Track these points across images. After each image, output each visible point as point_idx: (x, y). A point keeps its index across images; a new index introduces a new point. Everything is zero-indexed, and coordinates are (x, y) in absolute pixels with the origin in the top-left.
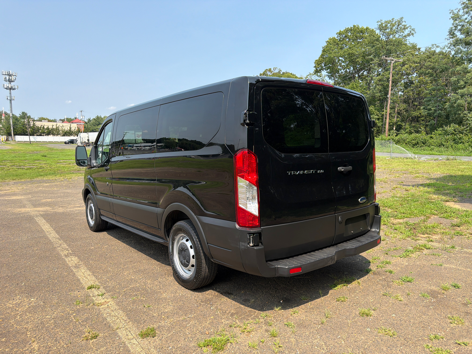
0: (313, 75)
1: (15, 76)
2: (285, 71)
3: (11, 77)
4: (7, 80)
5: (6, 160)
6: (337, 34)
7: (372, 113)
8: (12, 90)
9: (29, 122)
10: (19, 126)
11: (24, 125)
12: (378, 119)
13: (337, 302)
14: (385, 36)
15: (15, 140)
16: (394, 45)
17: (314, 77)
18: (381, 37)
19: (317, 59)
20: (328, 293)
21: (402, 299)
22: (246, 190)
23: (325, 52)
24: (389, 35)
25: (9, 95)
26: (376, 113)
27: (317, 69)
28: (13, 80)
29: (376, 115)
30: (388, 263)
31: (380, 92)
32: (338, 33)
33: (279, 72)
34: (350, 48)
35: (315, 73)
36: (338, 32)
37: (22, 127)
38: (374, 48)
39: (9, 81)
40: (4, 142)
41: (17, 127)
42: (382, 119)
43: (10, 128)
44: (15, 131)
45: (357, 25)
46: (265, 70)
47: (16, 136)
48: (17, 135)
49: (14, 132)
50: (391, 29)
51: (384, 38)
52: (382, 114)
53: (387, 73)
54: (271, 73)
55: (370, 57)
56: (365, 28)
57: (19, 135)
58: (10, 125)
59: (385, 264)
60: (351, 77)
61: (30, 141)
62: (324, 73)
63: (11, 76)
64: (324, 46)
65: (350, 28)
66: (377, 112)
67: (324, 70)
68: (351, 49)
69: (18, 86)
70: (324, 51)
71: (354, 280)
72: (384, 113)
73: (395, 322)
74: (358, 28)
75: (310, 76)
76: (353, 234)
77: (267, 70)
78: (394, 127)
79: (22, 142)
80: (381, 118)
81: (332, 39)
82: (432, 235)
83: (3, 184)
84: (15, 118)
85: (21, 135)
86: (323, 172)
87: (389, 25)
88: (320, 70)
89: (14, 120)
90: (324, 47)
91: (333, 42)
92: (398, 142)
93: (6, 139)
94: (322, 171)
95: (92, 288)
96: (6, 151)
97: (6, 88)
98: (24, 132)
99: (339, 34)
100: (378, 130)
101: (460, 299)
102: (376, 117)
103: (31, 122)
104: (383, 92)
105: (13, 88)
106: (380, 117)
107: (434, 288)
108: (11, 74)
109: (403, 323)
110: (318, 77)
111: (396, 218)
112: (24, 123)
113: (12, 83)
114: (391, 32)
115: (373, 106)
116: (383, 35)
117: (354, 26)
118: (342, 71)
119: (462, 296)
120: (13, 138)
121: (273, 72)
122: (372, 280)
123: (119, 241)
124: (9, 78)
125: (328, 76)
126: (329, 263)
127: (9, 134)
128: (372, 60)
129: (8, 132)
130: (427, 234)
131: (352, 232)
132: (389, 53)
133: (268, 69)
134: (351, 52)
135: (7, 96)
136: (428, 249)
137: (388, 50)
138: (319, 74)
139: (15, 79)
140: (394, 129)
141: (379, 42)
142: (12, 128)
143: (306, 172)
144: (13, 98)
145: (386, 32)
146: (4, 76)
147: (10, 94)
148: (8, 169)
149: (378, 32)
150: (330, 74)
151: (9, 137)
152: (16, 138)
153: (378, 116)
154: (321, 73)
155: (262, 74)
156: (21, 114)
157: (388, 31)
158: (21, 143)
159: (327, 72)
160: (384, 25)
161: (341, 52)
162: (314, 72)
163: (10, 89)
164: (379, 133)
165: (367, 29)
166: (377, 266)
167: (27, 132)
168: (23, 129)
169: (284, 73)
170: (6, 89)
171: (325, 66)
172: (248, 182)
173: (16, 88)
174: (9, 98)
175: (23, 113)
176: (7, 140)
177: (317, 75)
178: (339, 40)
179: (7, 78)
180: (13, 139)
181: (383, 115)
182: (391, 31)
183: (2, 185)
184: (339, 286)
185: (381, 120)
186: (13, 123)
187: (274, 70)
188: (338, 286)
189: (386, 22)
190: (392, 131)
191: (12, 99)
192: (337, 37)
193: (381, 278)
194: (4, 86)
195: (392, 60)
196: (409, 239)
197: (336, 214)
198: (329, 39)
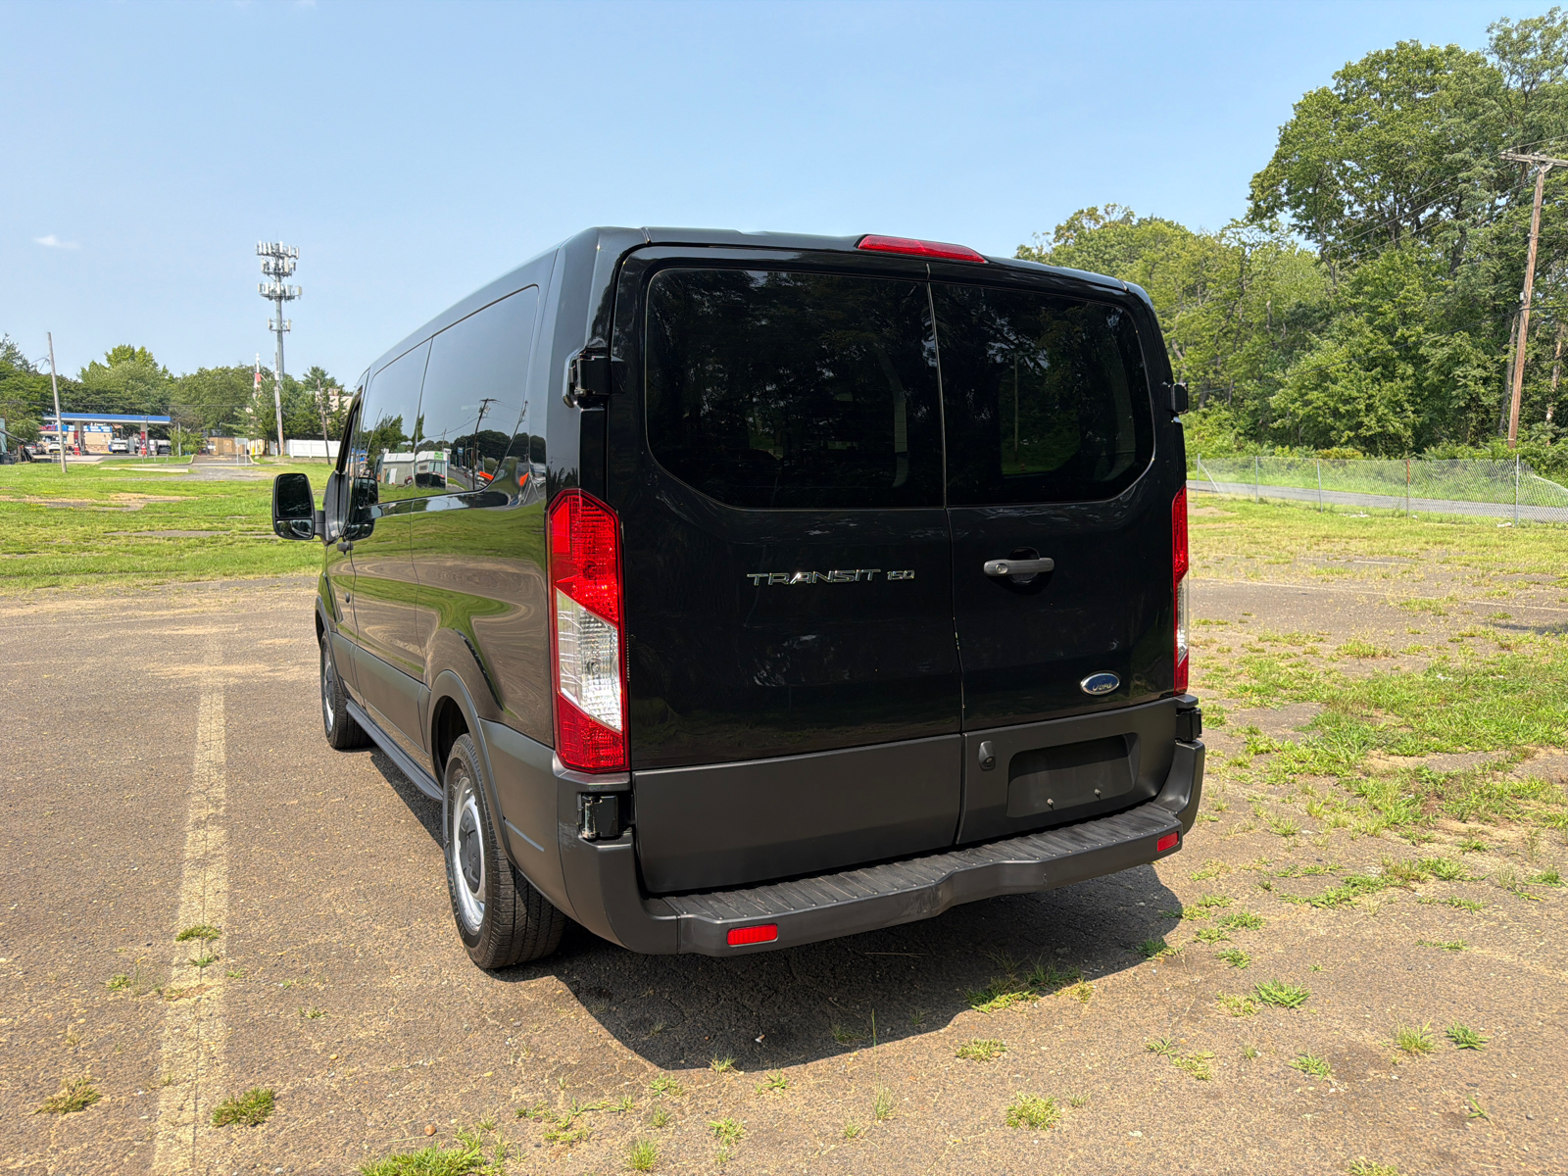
0: (1246, 226)
1: (292, 259)
2: (1147, 216)
3: (281, 261)
4: (271, 270)
5: (236, 515)
6: (1334, 78)
7: (1461, 359)
8: (283, 301)
9: (328, 398)
10: (301, 410)
11: (313, 407)
12: (1486, 381)
13: (958, 1060)
14: (1519, 74)
15: (286, 455)
16: (1554, 107)
17: (1249, 234)
18: (1506, 80)
19: (1262, 168)
20: (950, 1021)
21: (1213, 1070)
22: (580, 639)
23: (1290, 142)
24: (1535, 70)
25: (275, 316)
26: (1477, 358)
27: (1257, 206)
28: (287, 270)
29: (1479, 366)
30: (1246, 925)
31: (1496, 282)
32: (1337, 73)
33: (1127, 219)
34: (1383, 124)
35: (1252, 221)
36: (1341, 68)
37: (307, 413)
38: (1474, 122)
39: (275, 274)
40: (257, 458)
41: (293, 415)
42: (1500, 381)
43: (275, 416)
44: (289, 426)
45: (1412, 41)
46: (1076, 214)
47: (291, 441)
48: (293, 438)
49: (284, 429)
50: (1546, 48)
51: (1514, 83)
52: (1503, 360)
53: (1522, 211)
54: (1097, 222)
55: (1459, 156)
56: (1443, 49)
57: (298, 439)
58: (274, 406)
59: (1236, 926)
60: (1387, 232)
61: (328, 457)
62: (1285, 217)
63: (283, 258)
64: (1284, 125)
65: (1384, 52)
66: (1481, 355)
67: (1285, 208)
68: (1388, 127)
69: (300, 289)
70: (1285, 141)
71: (1072, 980)
72: (1509, 357)
73: (1127, 1161)
74: (1416, 50)
75: (1235, 230)
76: (1055, 809)
77: (1082, 212)
78: (1546, 409)
79: (307, 461)
80: (1498, 376)
81: (1315, 95)
82: (1497, 825)
83: (185, 587)
84: (291, 388)
85: (303, 439)
86: (912, 577)
87: (1537, 34)
88: (1270, 209)
89: (286, 394)
90: (1286, 129)
91: (1318, 107)
92: (1556, 465)
93: (262, 449)
94: (909, 574)
95: (193, 936)
96: (250, 487)
97: (268, 296)
98: (312, 430)
99: (1344, 77)
100: (1483, 422)
101: (1452, 1094)
102: (1478, 372)
103: (332, 398)
104: (1506, 284)
105: (288, 294)
106: (1494, 375)
107: (1369, 1039)
108: (281, 251)
109: (1154, 1168)
110: (1263, 234)
111: (1394, 750)
112: (313, 400)
113: (285, 280)
114: (1545, 61)
115: (1466, 334)
116: (1512, 73)
117: (1401, 46)
118: (1356, 208)
119: (1468, 1084)
120: (281, 446)
121: (1103, 218)
122: (1144, 986)
123: (388, 785)
124: (277, 265)
125: (1300, 228)
126: (906, 913)
127: (271, 436)
128: (1466, 165)
129: (268, 429)
130: (1479, 818)
131: (1050, 801)
132: (1534, 139)
133: (1086, 211)
134: (1384, 136)
135: (271, 321)
136: (1445, 879)
137: (1531, 126)
138: (1267, 222)
139: (292, 266)
140: (1549, 416)
141: (1495, 99)
142: (279, 418)
143: (833, 577)
144: (287, 324)
145: (1525, 60)
146: (263, 260)
147: (280, 312)
148: (230, 541)
149: (1493, 60)
150: (1304, 223)
151: (271, 443)
152: (291, 446)
153: (1485, 368)
154: (1274, 219)
155: (1062, 228)
156: (309, 375)
157: (1532, 55)
158: (304, 461)
159: (1294, 216)
160: (1515, 36)
161: (1349, 142)
162: (1247, 217)
163: (280, 298)
164: (1488, 430)
165: (1451, 51)
166: (1198, 934)
167: (320, 429)
168: (311, 421)
169: (1141, 222)
170: (267, 299)
171: (1289, 192)
172: (584, 609)
173: (297, 293)
174: (275, 327)
175: (315, 370)
176: (266, 453)
177: (1262, 227)
178: (1342, 98)
179: (272, 265)
180: (282, 450)
181: (1505, 364)
182: (1546, 58)
183: (184, 590)
184: (1001, 1001)
185: (1495, 385)
186: (282, 402)
187: (1107, 213)
188: (997, 998)
189: (1525, 23)
190: (1539, 425)
191: (284, 328)
192: (1336, 89)
193: (1184, 981)
194: (261, 290)
195: (1543, 162)
196: (1394, 836)
197: (965, 732)
198: (1305, 98)
